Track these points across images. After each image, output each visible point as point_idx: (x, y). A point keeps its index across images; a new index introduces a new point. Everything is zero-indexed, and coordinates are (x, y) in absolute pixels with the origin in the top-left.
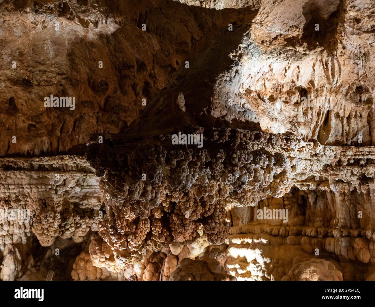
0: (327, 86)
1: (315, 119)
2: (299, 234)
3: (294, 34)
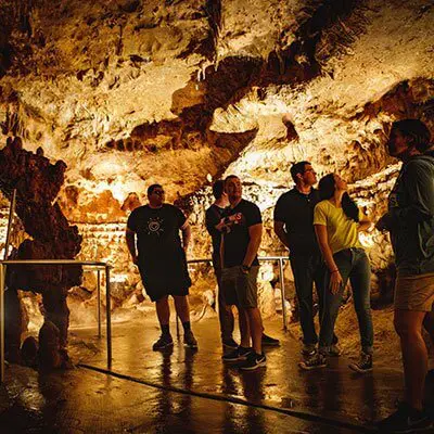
3: (282, 135)
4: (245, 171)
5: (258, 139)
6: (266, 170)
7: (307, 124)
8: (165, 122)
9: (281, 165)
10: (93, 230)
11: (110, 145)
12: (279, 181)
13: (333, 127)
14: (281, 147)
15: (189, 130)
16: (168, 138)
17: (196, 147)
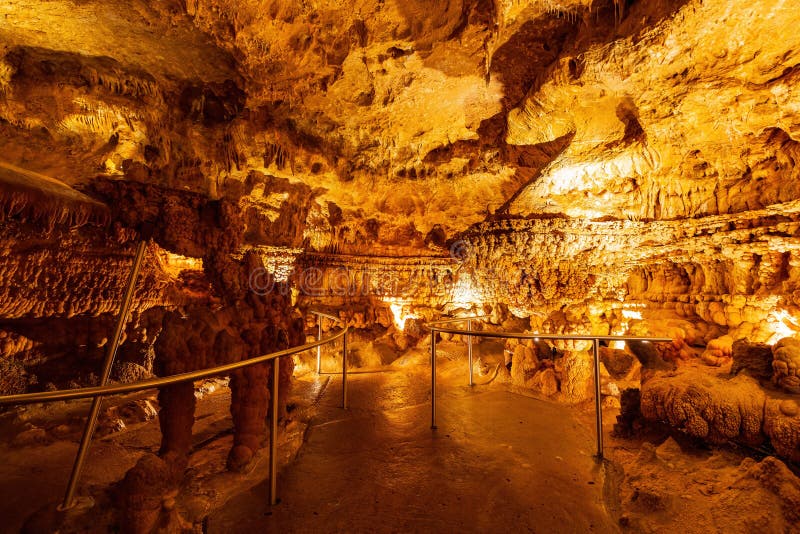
0: (650, 171)
1: (645, 201)
2: (675, 300)
3: (616, 138)
4: (549, 196)
5: (575, 147)
6: (586, 193)
7: (665, 109)
8: (461, 142)
9: (612, 184)
10: (395, 264)
11: (402, 173)
12: (603, 210)
13: (720, 107)
14: (612, 156)
15: (487, 147)
16: (464, 161)
17: (495, 169)
